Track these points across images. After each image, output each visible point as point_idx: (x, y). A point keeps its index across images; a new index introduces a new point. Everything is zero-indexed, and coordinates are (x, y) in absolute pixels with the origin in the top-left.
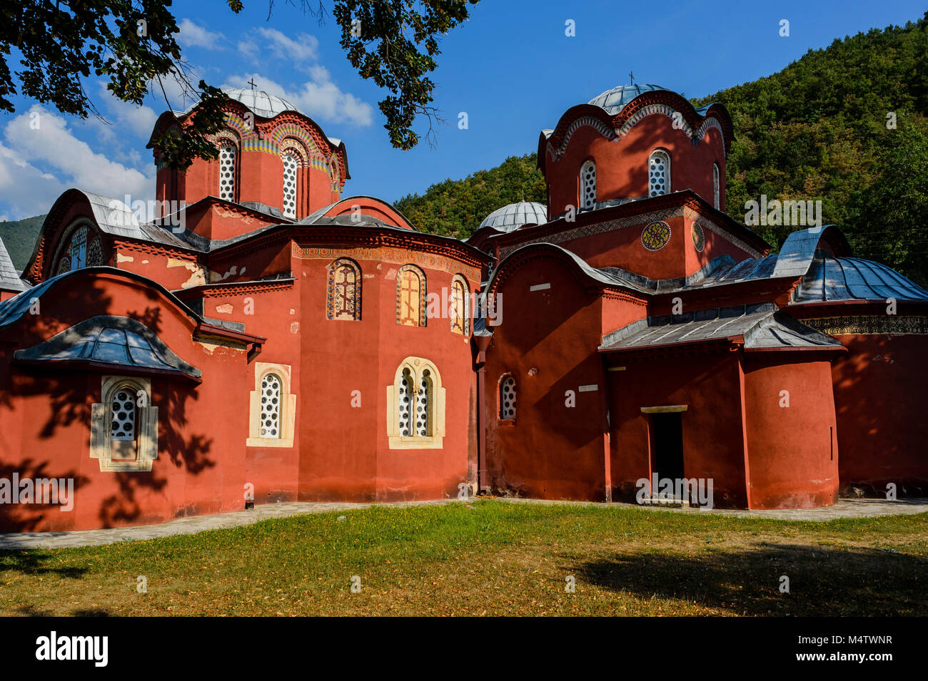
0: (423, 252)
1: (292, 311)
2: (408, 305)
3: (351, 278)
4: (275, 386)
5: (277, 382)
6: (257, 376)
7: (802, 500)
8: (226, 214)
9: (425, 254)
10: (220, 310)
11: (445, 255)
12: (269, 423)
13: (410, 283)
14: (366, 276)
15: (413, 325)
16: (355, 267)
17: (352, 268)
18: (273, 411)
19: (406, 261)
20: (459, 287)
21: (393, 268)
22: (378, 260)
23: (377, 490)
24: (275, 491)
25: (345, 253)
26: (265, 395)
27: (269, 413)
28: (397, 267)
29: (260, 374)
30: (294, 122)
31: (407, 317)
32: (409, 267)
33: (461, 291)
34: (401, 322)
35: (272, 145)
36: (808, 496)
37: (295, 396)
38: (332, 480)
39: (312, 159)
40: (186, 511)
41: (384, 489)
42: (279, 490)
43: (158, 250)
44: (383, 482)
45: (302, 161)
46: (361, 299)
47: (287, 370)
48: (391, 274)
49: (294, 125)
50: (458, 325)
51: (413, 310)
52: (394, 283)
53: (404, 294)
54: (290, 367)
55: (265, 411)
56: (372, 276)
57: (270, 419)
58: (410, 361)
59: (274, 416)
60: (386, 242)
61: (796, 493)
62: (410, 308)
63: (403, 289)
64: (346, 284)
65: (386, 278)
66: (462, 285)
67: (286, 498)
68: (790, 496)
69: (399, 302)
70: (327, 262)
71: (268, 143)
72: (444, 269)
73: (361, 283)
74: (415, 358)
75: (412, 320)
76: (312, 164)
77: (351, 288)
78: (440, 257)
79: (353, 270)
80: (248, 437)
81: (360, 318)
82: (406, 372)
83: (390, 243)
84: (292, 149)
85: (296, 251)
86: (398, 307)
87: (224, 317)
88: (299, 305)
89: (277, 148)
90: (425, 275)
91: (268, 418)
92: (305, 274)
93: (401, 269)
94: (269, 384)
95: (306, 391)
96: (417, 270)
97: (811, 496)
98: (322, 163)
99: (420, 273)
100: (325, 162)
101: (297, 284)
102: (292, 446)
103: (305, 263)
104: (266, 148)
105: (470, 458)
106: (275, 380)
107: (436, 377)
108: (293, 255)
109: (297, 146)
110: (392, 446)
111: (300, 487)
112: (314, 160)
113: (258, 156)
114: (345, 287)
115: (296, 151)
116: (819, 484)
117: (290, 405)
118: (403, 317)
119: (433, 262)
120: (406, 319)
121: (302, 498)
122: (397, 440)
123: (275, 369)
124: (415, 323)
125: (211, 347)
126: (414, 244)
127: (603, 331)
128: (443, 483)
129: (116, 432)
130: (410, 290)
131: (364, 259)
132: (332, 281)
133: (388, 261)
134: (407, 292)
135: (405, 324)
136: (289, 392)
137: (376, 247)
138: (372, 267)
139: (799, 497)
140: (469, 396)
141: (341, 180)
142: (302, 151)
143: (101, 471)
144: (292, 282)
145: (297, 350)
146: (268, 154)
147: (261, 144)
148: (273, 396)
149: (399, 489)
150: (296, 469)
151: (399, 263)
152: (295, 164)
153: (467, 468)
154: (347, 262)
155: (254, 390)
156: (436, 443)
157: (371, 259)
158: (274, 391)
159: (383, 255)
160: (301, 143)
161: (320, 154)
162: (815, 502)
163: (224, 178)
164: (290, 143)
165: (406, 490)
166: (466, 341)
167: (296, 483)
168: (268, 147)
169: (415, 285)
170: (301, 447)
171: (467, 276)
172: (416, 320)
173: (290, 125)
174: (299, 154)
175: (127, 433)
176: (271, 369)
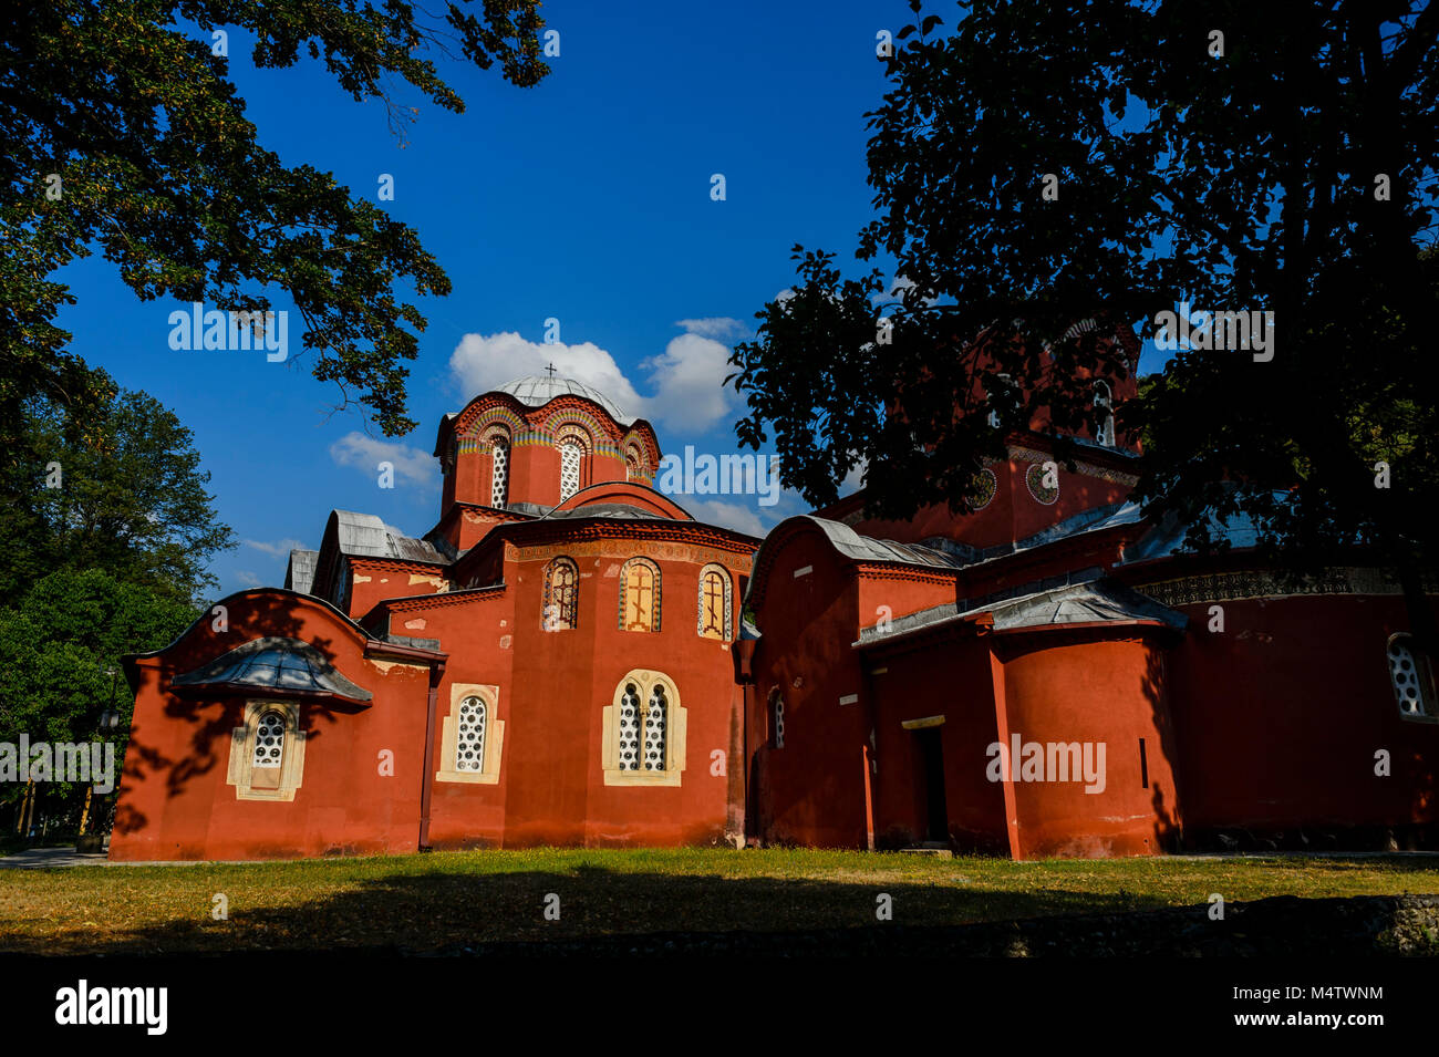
0: (656, 539)
1: (503, 623)
2: (638, 606)
3: (569, 581)
4: (480, 711)
5: (482, 706)
6: (453, 699)
7: (1090, 846)
8: (478, 520)
9: (658, 543)
10: (410, 626)
11: (686, 542)
12: (469, 755)
13: (640, 579)
14: (584, 575)
15: (643, 630)
16: (572, 565)
17: (570, 567)
18: (476, 740)
19: (633, 554)
20: (716, 579)
21: (615, 563)
22: (597, 555)
23: (586, 837)
24: (473, 836)
25: (562, 550)
26: (466, 722)
27: (470, 744)
28: (621, 562)
29: (457, 697)
30: (573, 406)
31: (635, 620)
32: (638, 560)
33: (721, 585)
34: (626, 628)
35: (545, 436)
36: (1099, 841)
37: (503, 722)
38: (539, 824)
39: (596, 444)
40: (344, 851)
41: (596, 836)
42: (479, 836)
43: (399, 566)
44: (593, 826)
45: (586, 449)
46: (576, 602)
47: (493, 691)
48: (612, 571)
49: (573, 409)
50: (715, 628)
51: (644, 613)
52: (617, 582)
53: (631, 595)
54: (498, 688)
55: (465, 740)
56: (589, 575)
57: (472, 750)
58: (635, 675)
59: (477, 747)
60: (604, 533)
61: (1079, 835)
62: (640, 610)
63: (631, 587)
64: (563, 587)
65: (605, 576)
66: (721, 577)
67: (485, 844)
68: (1070, 840)
69: (623, 603)
70: (543, 563)
71: (540, 434)
72: (686, 558)
73: (578, 584)
74: (643, 671)
75: (643, 625)
76: (596, 451)
77: (568, 591)
78: (681, 544)
79: (571, 571)
80: (439, 770)
81: (575, 626)
82: (631, 689)
83: (610, 534)
84: (572, 436)
85: (511, 554)
86: (623, 610)
87: (414, 634)
88: (513, 615)
89: (551, 438)
90: (659, 569)
91: (468, 750)
92: (520, 579)
93: (627, 564)
94: (471, 708)
95: (515, 715)
96: (649, 563)
97: (1105, 841)
98: (610, 449)
99: (653, 567)
100: (613, 445)
101: (510, 592)
102: (497, 783)
103: (521, 566)
104: (536, 440)
105: (731, 800)
106: (479, 704)
107: (672, 694)
108: (507, 558)
109: (578, 432)
110: (608, 782)
111: (506, 832)
112: (599, 446)
113: (527, 449)
114: (563, 590)
115: (577, 438)
116: (1117, 823)
117: (496, 733)
118: (629, 621)
119: (670, 551)
120: (634, 624)
121: (506, 846)
122: (616, 773)
123: (477, 691)
124: (647, 628)
125: (385, 666)
126: (640, 532)
127: (861, 622)
128: (680, 832)
129: (261, 759)
130: (640, 588)
131: (581, 556)
132: (548, 584)
133: (608, 556)
134: (637, 591)
135: (633, 630)
136: (495, 717)
137: (592, 540)
138: (589, 564)
139: (1086, 842)
140: (730, 718)
141: (651, 463)
142: (585, 437)
143: (238, 798)
144: (504, 588)
145: (508, 667)
146: (540, 447)
147: (531, 436)
148: (477, 722)
149: (617, 837)
150: (502, 810)
151: (623, 557)
152: (578, 453)
153: (725, 814)
154: (565, 561)
155: (449, 715)
156: (672, 779)
157: (589, 555)
158: (478, 717)
159: (603, 549)
160: (583, 428)
161: (607, 438)
162: (1112, 849)
163: (498, 479)
164: (569, 430)
165: (627, 838)
166: (725, 647)
167: (501, 828)
168: (540, 438)
169: (648, 582)
170: (508, 784)
171: (727, 566)
172: (648, 623)
173: (569, 410)
174: (581, 441)
175: (273, 759)
176: (472, 691)
